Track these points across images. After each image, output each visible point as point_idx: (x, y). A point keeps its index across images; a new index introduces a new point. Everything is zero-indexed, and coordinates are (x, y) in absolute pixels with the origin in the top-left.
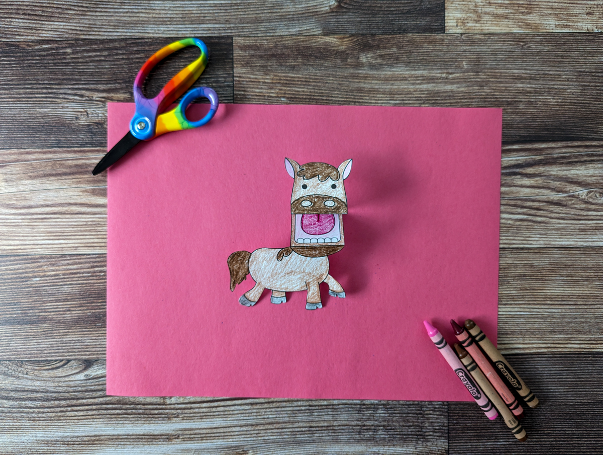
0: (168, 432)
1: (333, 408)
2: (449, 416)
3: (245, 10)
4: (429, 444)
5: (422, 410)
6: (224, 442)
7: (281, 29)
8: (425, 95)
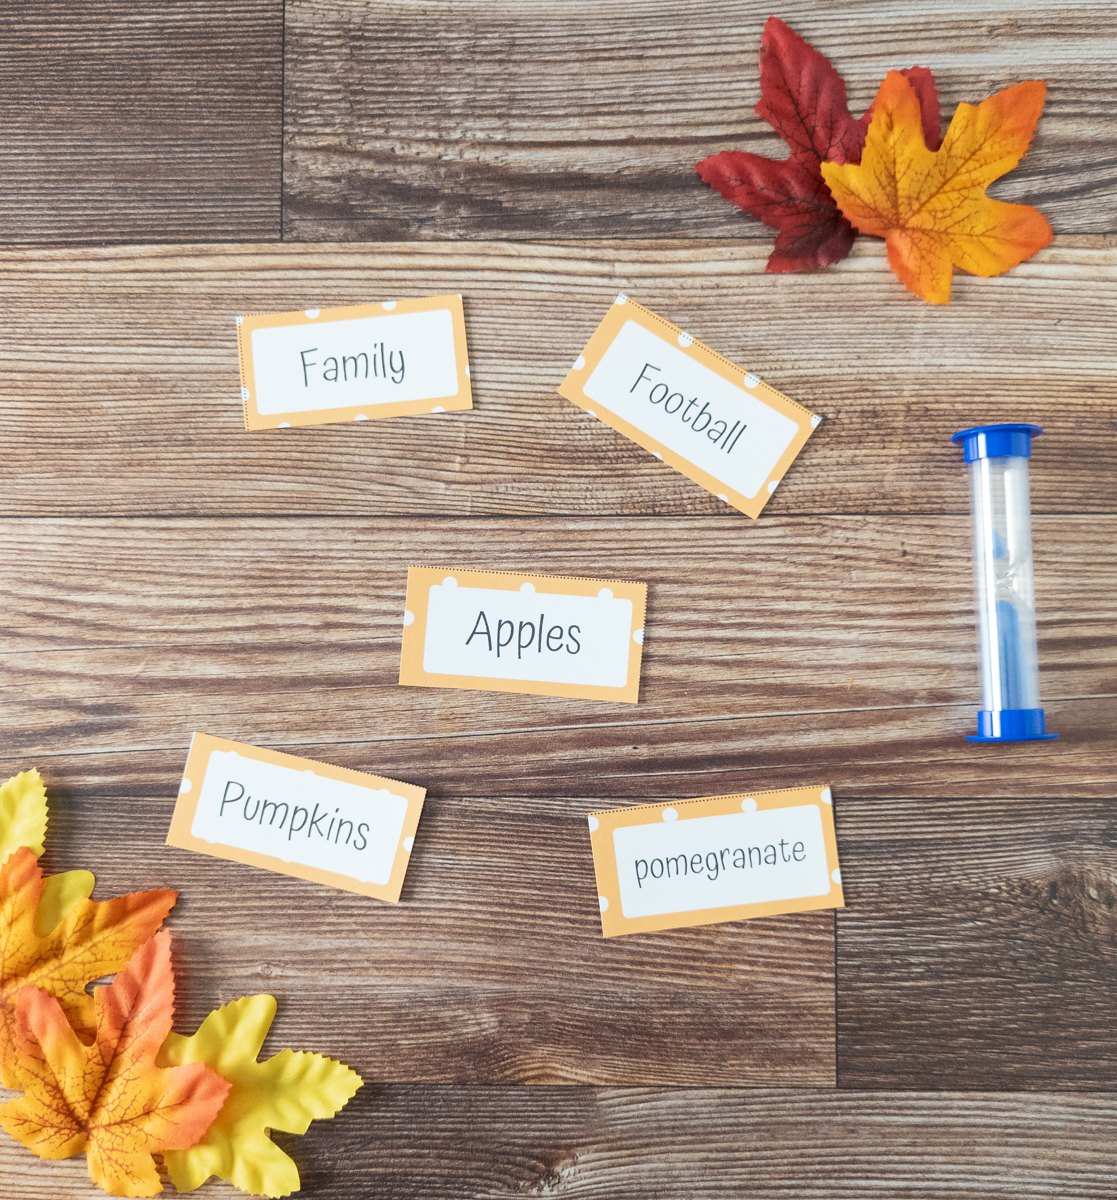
0: (1019, 43)
1: (582, 106)
2: (282, 87)
3: (804, 1160)
4: (334, 16)
5: (350, 101)
6: (869, 19)
7: (705, 1106)
8: (327, 920)
